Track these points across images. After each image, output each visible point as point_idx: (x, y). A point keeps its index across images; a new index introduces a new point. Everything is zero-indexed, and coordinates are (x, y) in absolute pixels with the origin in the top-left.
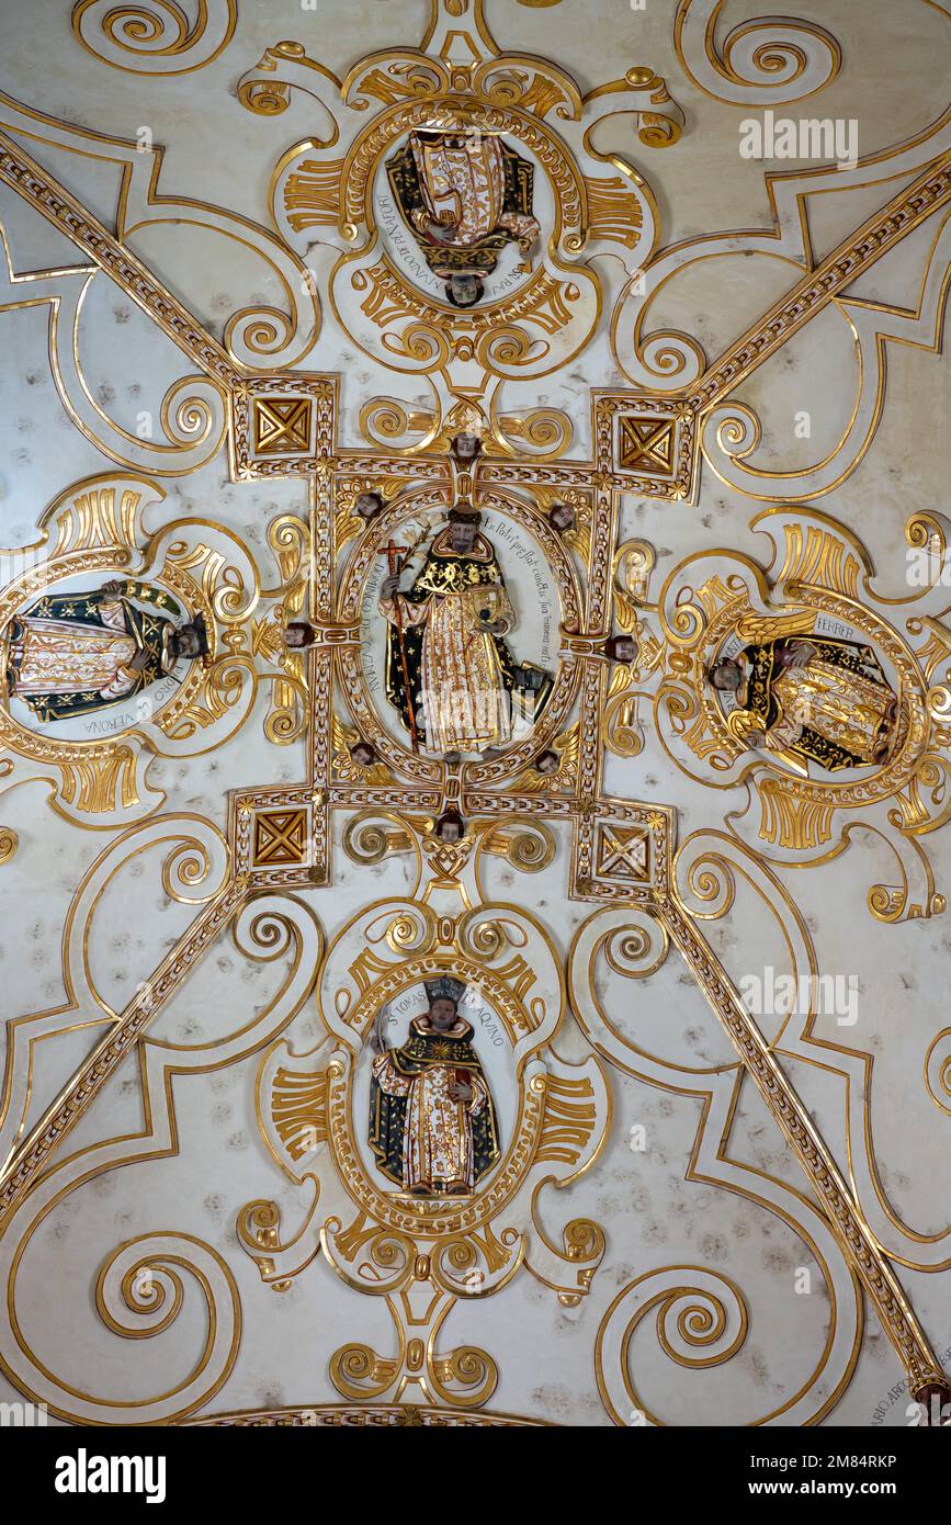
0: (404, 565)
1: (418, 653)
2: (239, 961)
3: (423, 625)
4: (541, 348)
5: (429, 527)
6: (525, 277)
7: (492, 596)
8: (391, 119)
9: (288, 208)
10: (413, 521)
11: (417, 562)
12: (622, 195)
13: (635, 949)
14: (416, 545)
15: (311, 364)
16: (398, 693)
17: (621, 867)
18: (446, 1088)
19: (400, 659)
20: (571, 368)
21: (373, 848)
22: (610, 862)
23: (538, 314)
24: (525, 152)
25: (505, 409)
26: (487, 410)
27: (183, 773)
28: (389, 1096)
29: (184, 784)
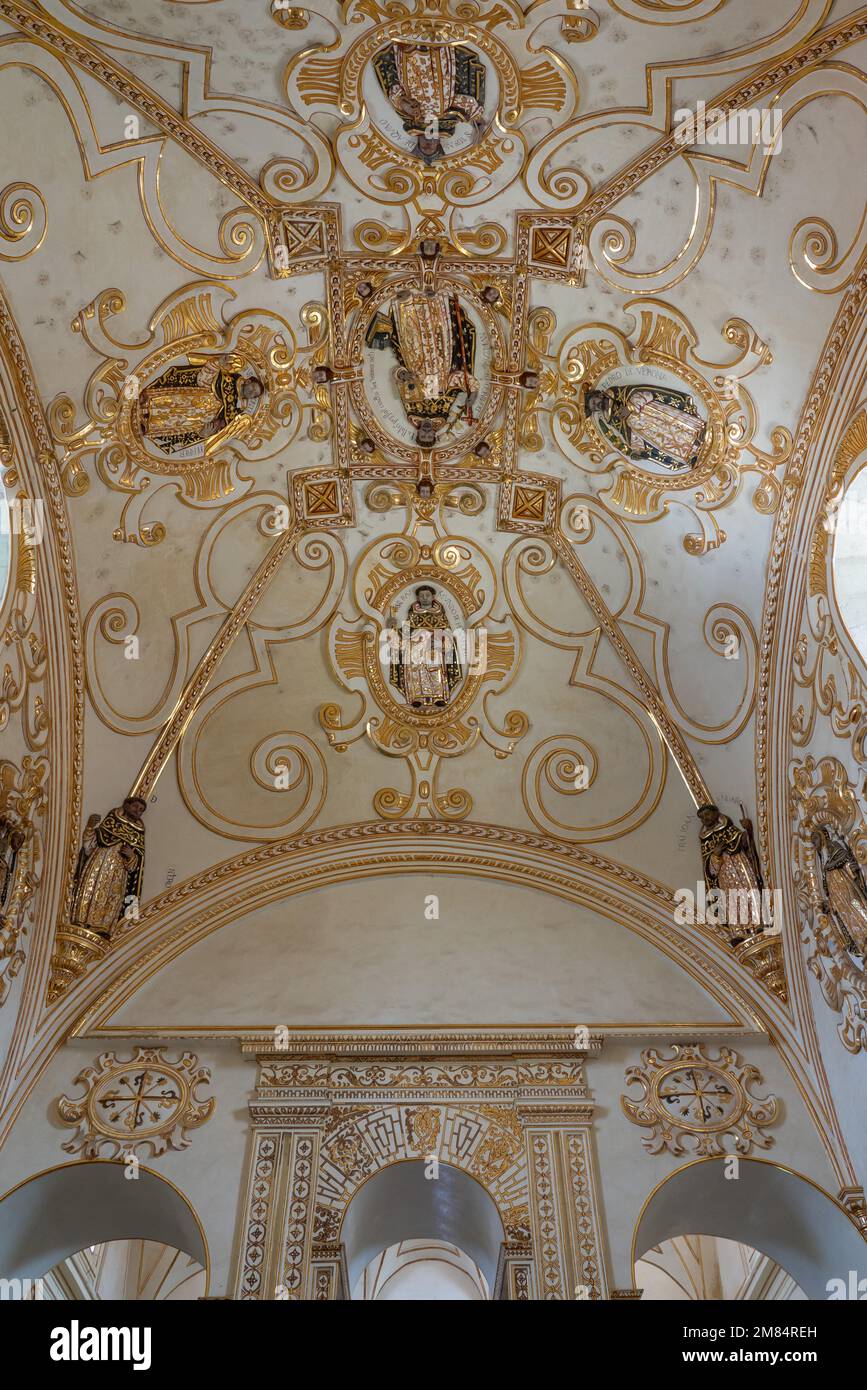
0: (463, 409)
1: (454, 354)
2: (587, 169)
3: (452, 371)
4: (384, 554)
5: (447, 432)
6: (393, 603)
7: (407, 397)
8: (458, 713)
9: (513, 647)
10: (457, 436)
11: (455, 410)
12: (347, 666)
13: (284, 179)
14: (456, 421)
15: (512, 537)
16: (468, 330)
17: (304, 229)
18: (422, 108)
19: (466, 352)
20: (368, 540)
21: (485, 234)
22: (312, 232)
23: (386, 577)
24: (393, 690)
25: (403, 510)
26: (414, 512)
27: (611, 314)
28: (469, 94)
29: (612, 307)
